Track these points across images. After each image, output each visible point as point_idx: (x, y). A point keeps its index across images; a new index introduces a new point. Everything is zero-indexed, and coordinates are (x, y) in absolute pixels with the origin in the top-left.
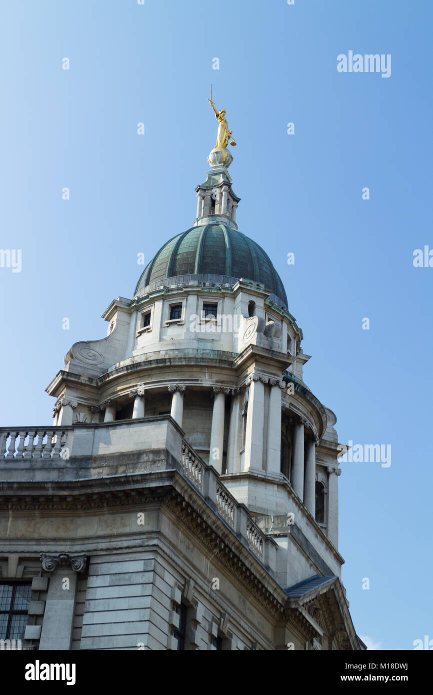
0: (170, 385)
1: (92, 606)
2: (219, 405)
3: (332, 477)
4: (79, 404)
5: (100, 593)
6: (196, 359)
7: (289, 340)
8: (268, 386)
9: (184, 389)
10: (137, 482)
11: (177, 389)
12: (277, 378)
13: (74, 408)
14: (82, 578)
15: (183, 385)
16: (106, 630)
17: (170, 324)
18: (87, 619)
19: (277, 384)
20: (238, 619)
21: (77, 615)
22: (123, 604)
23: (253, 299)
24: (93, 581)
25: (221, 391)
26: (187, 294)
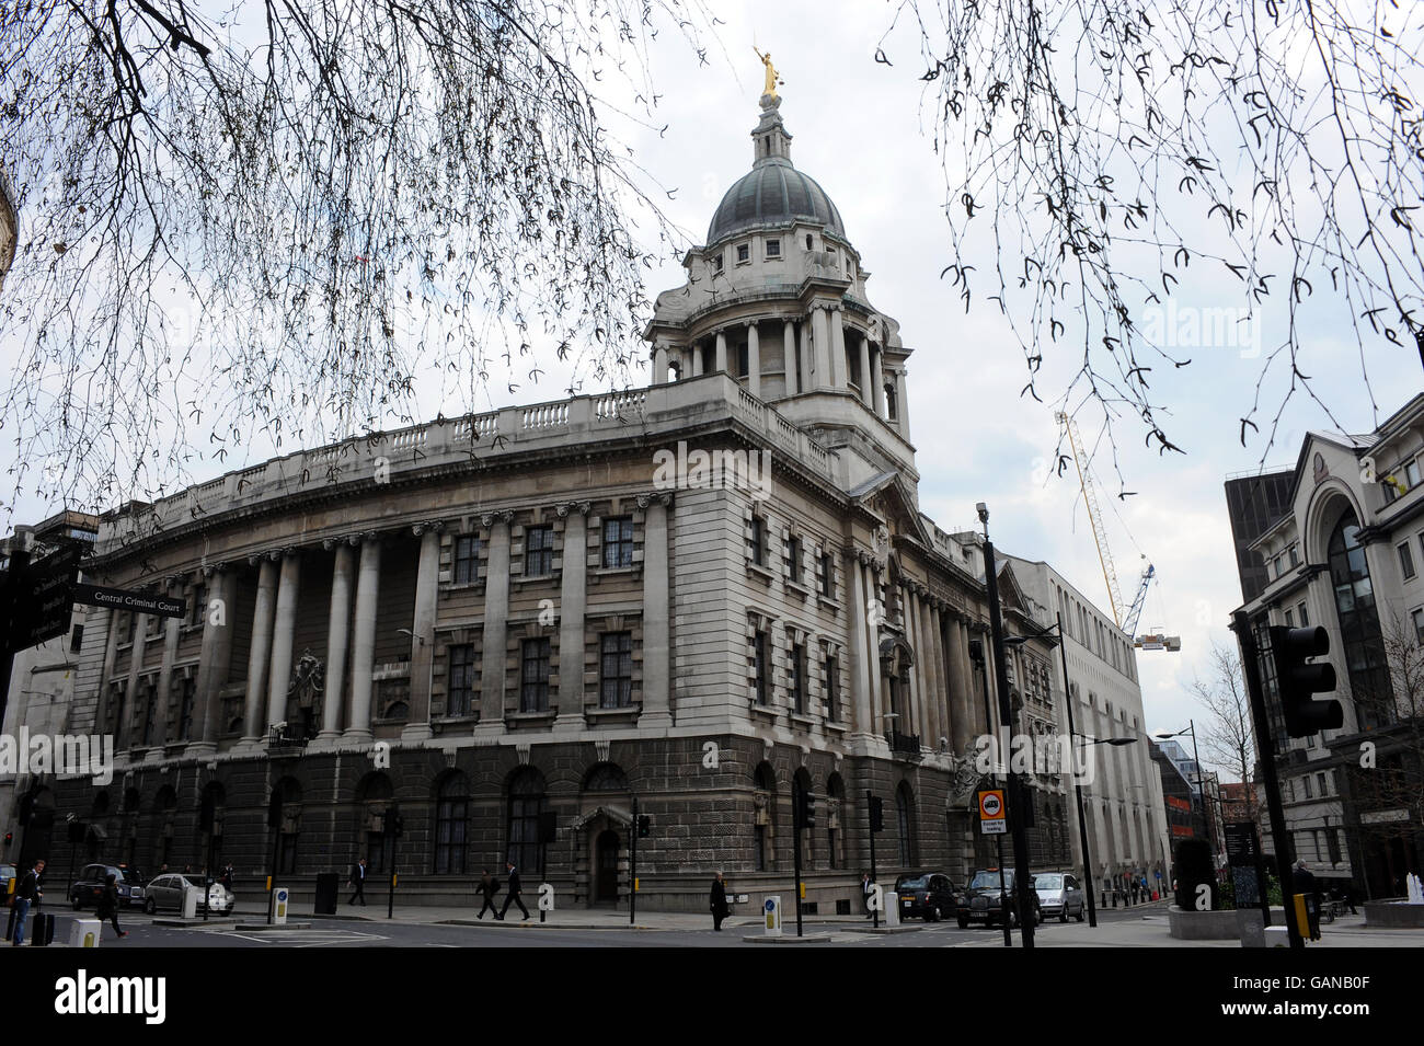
0: (746, 321)
1: (681, 531)
2: (789, 332)
3: (899, 378)
4: (671, 346)
5: (686, 521)
6: (766, 295)
7: (848, 263)
8: (829, 312)
9: (757, 323)
10: (703, 430)
11: (751, 324)
12: (836, 303)
13: (667, 351)
14: (670, 509)
15: (756, 320)
16: (694, 549)
17: (740, 264)
18: (678, 541)
19: (837, 308)
20: (807, 522)
21: (670, 539)
22: (705, 527)
23: (810, 232)
24: (679, 512)
25: (790, 320)
26: (751, 235)
